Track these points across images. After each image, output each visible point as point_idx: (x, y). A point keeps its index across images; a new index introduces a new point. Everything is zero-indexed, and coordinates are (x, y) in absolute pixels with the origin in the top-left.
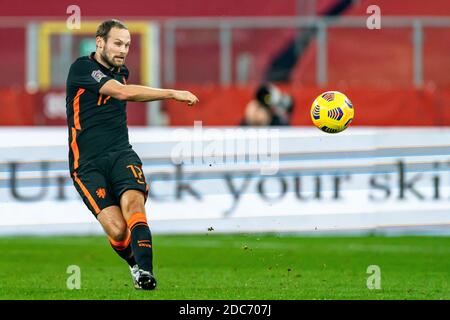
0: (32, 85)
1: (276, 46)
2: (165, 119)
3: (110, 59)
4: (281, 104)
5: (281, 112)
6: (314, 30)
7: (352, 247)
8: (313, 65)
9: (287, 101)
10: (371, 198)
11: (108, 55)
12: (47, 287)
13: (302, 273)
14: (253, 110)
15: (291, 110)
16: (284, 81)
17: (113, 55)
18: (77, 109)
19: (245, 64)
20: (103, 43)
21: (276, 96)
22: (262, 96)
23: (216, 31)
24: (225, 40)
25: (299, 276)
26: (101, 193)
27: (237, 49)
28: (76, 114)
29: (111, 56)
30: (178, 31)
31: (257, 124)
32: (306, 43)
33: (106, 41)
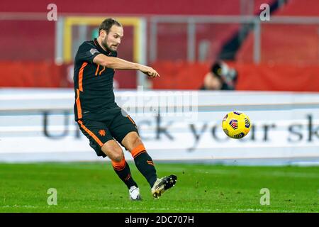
0: (59, 60)
1: (226, 35)
2: (150, 85)
3: (109, 46)
4: (228, 75)
5: (229, 81)
6: (252, 25)
7: (276, 174)
8: (251, 49)
9: (233, 73)
10: (289, 140)
11: (108, 43)
12: (67, 198)
13: (242, 191)
14: (210, 79)
15: (235, 79)
16: (231, 60)
17: (111, 44)
18: (81, 76)
19: (205, 47)
20: (105, 34)
21: (225, 69)
22: (215, 69)
23: (185, 25)
24: (191, 31)
25: (239, 193)
26: (102, 133)
27: (200, 37)
28: (80, 80)
29: (110, 44)
30: (159, 24)
31: (212, 89)
32: (246, 34)
33: (108, 34)
